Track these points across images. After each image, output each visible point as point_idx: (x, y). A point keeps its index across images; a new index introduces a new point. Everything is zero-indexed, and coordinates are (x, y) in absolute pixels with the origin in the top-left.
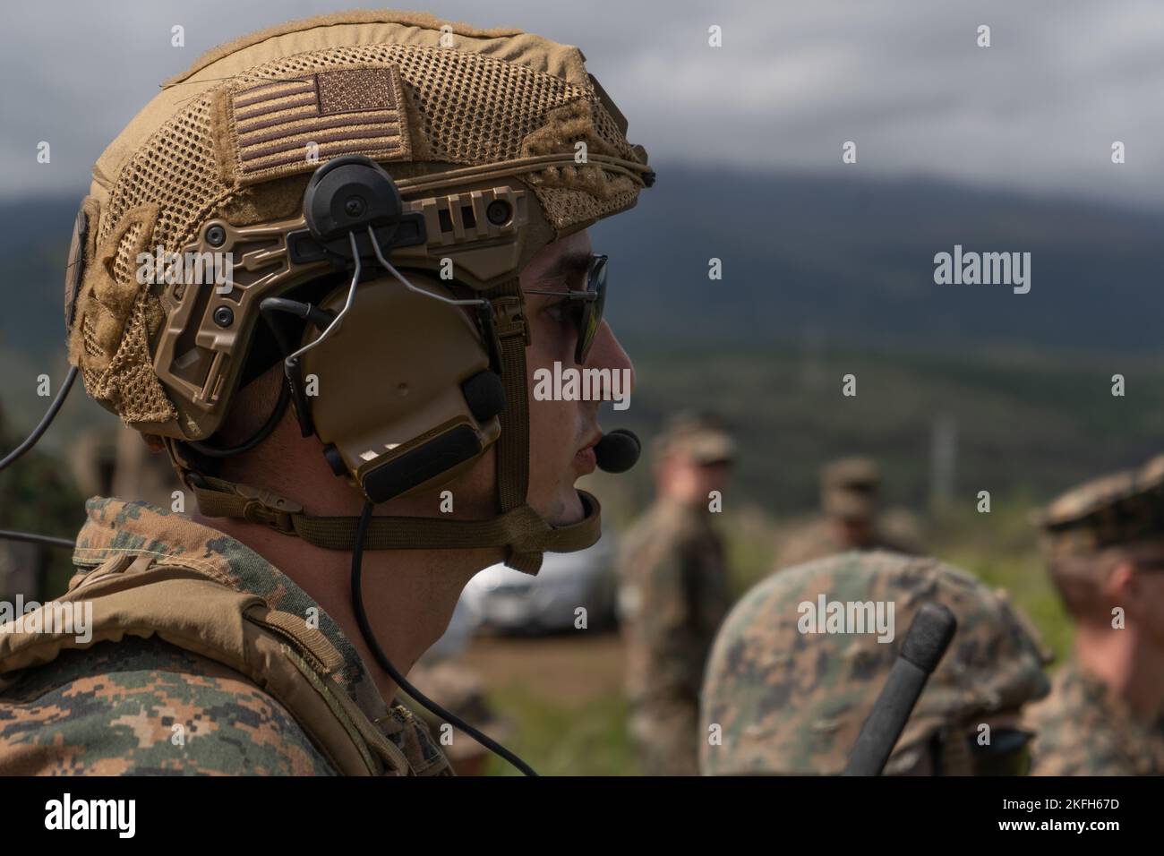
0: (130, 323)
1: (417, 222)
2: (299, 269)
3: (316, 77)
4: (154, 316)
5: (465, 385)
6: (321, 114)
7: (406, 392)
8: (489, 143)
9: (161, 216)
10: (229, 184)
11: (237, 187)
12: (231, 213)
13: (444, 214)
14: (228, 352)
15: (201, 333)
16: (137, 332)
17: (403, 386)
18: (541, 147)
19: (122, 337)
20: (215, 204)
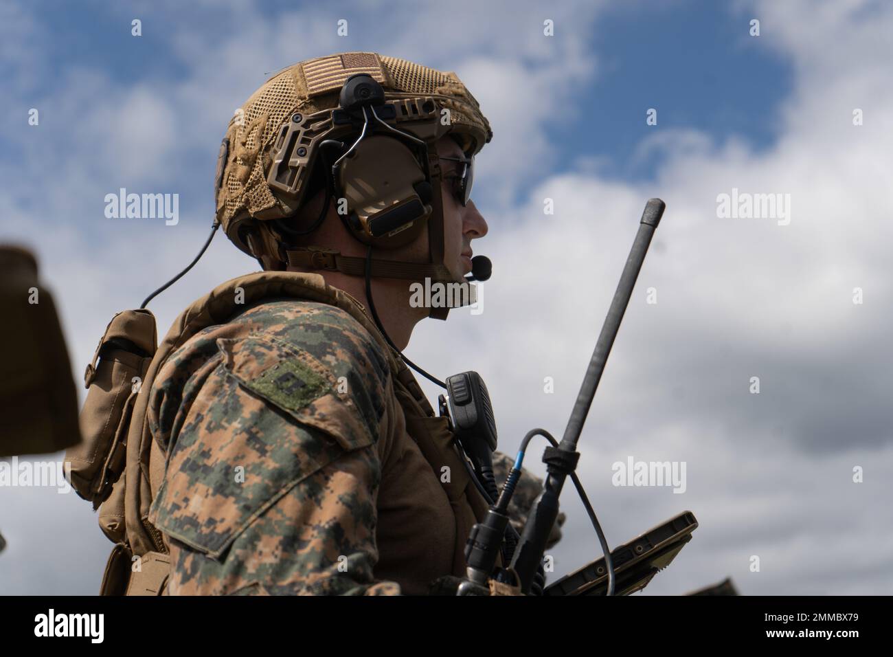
0: (255, 166)
1: (391, 107)
2: (337, 127)
3: (341, 56)
4: (267, 161)
5: (415, 185)
6: (344, 68)
7: (388, 185)
8: (420, 87)
9: (269, 118)
10: (302, 99)
11: (307, 98)
12: (304, 110)
13: (403, 107)
14: (305, 166)
15: (291, 160)
16: (259, 169)
17: (386, 183)
18: (443, 91)
19: (250, 174)
20: (296, 108)
